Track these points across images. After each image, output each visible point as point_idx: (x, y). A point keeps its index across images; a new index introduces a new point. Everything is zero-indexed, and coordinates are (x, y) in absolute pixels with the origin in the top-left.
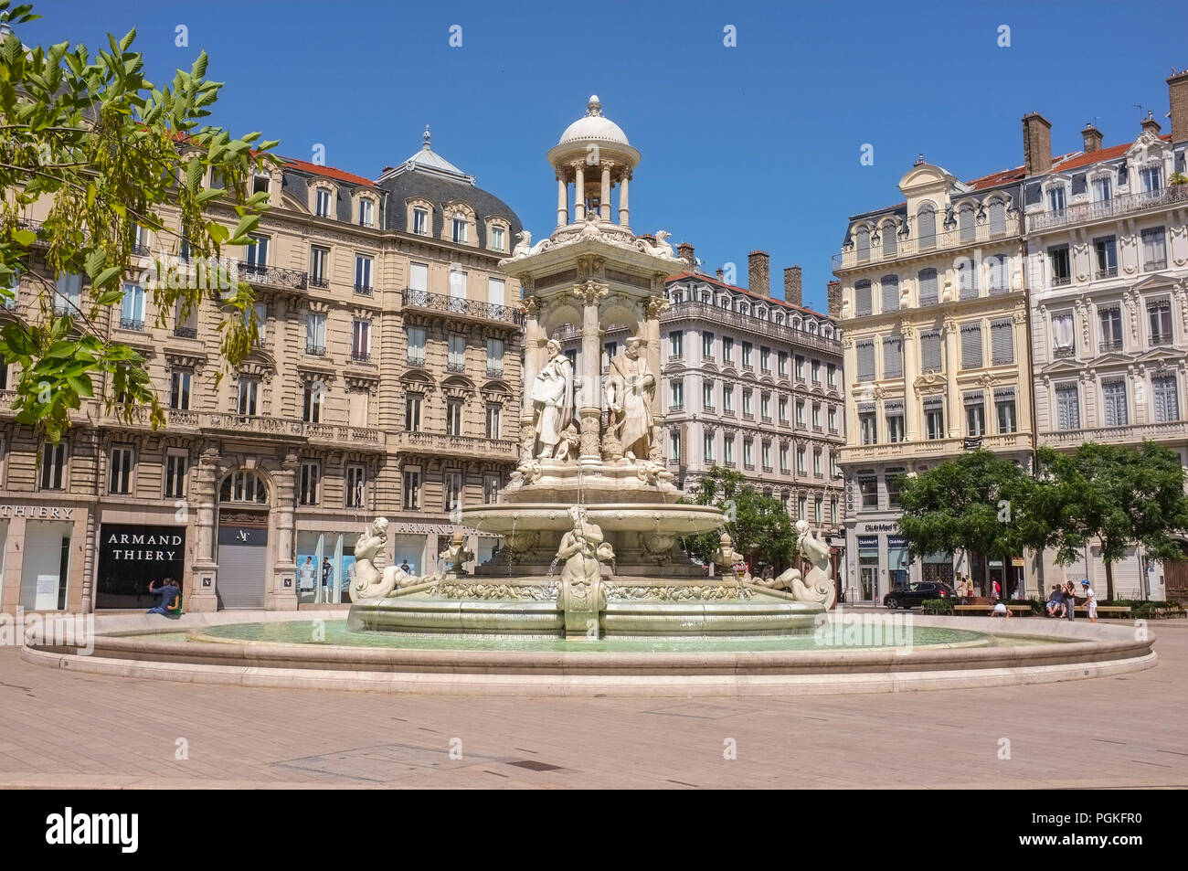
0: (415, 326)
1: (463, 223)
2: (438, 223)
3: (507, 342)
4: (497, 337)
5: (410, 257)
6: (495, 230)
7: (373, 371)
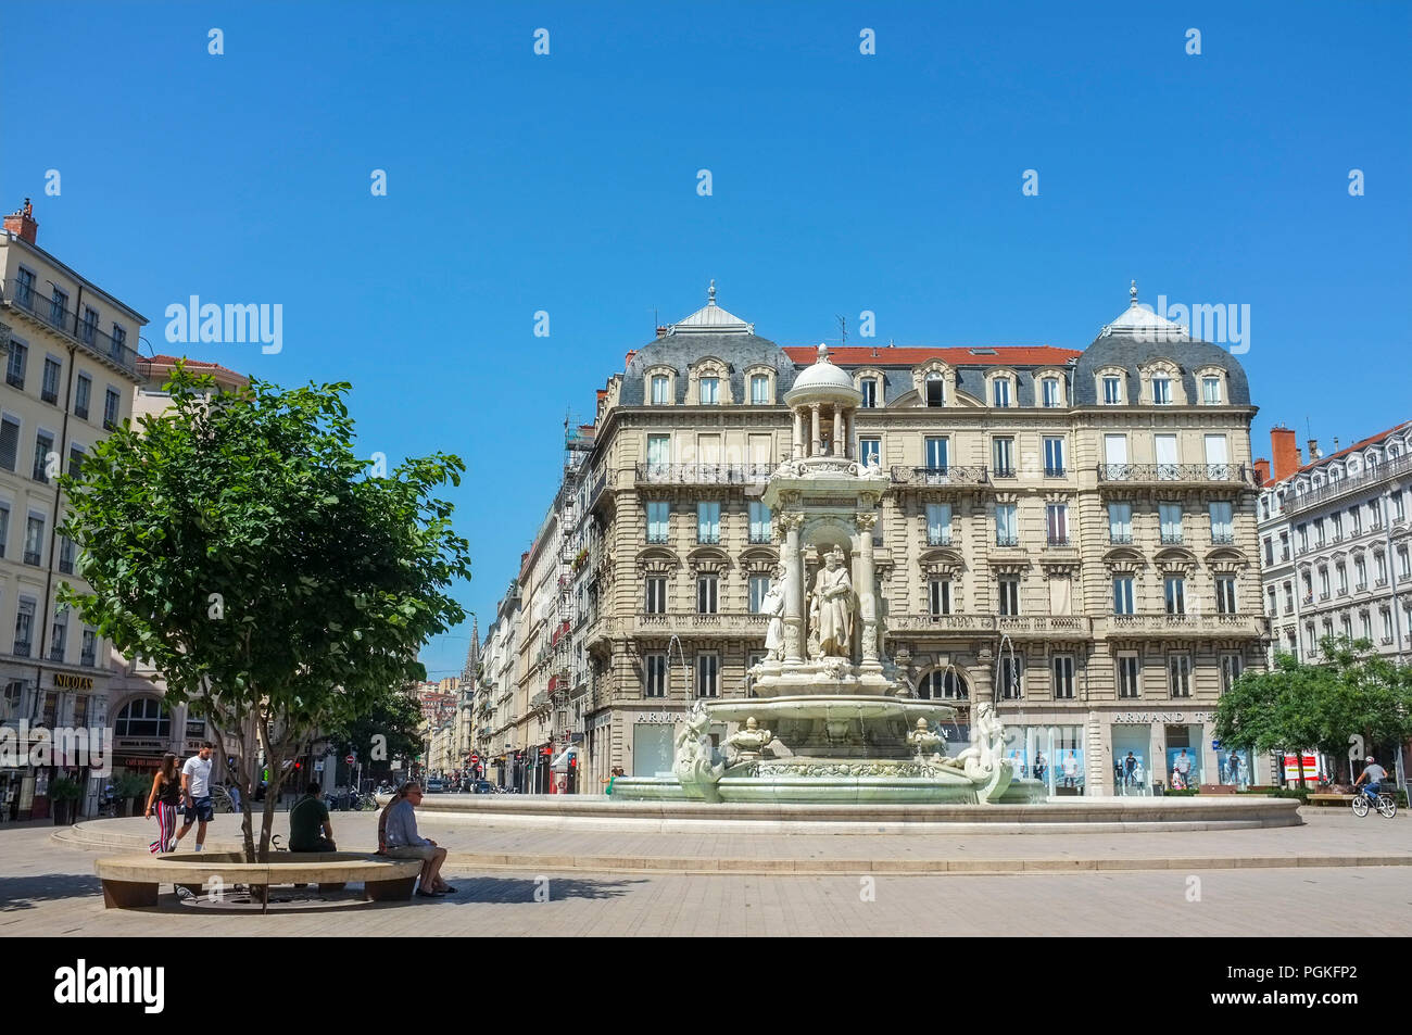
0: (1116, 501)
1: (1165, 382)
2: (1134, 388)
3: (1235, 503)
4: (1221, 498)
5: (1103, 429)
6: (1206, 381)
7: (1073, 555)
